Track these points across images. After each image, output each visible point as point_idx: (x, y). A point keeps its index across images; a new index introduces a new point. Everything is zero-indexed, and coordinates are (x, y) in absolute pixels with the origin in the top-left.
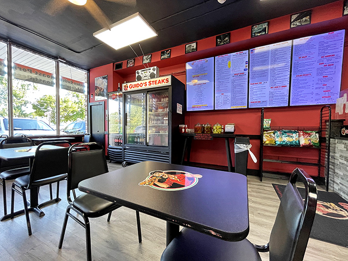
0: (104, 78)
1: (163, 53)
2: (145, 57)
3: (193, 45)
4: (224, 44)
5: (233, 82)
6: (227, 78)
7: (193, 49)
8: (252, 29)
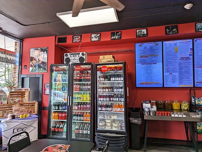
0: (43, 50)
1: (113, 34)
2: (93, 36)
3: (143, 30)
4: (173, 34)
5: (180, 64)
6: (174, 59)
7: (144, 34)
8: (196, 25)
